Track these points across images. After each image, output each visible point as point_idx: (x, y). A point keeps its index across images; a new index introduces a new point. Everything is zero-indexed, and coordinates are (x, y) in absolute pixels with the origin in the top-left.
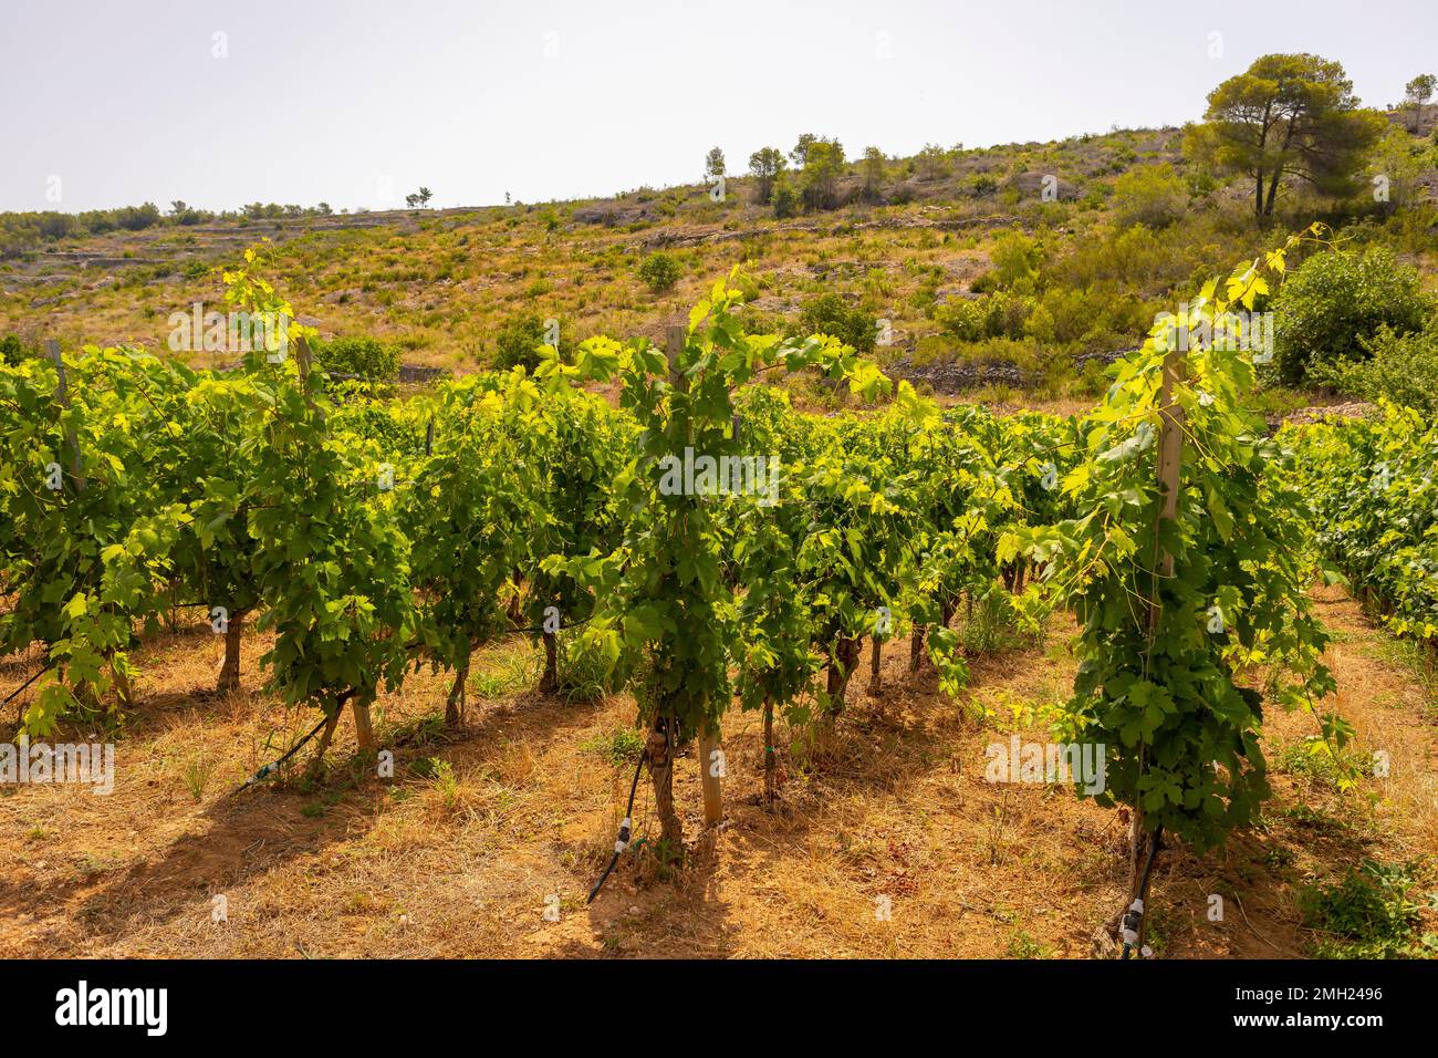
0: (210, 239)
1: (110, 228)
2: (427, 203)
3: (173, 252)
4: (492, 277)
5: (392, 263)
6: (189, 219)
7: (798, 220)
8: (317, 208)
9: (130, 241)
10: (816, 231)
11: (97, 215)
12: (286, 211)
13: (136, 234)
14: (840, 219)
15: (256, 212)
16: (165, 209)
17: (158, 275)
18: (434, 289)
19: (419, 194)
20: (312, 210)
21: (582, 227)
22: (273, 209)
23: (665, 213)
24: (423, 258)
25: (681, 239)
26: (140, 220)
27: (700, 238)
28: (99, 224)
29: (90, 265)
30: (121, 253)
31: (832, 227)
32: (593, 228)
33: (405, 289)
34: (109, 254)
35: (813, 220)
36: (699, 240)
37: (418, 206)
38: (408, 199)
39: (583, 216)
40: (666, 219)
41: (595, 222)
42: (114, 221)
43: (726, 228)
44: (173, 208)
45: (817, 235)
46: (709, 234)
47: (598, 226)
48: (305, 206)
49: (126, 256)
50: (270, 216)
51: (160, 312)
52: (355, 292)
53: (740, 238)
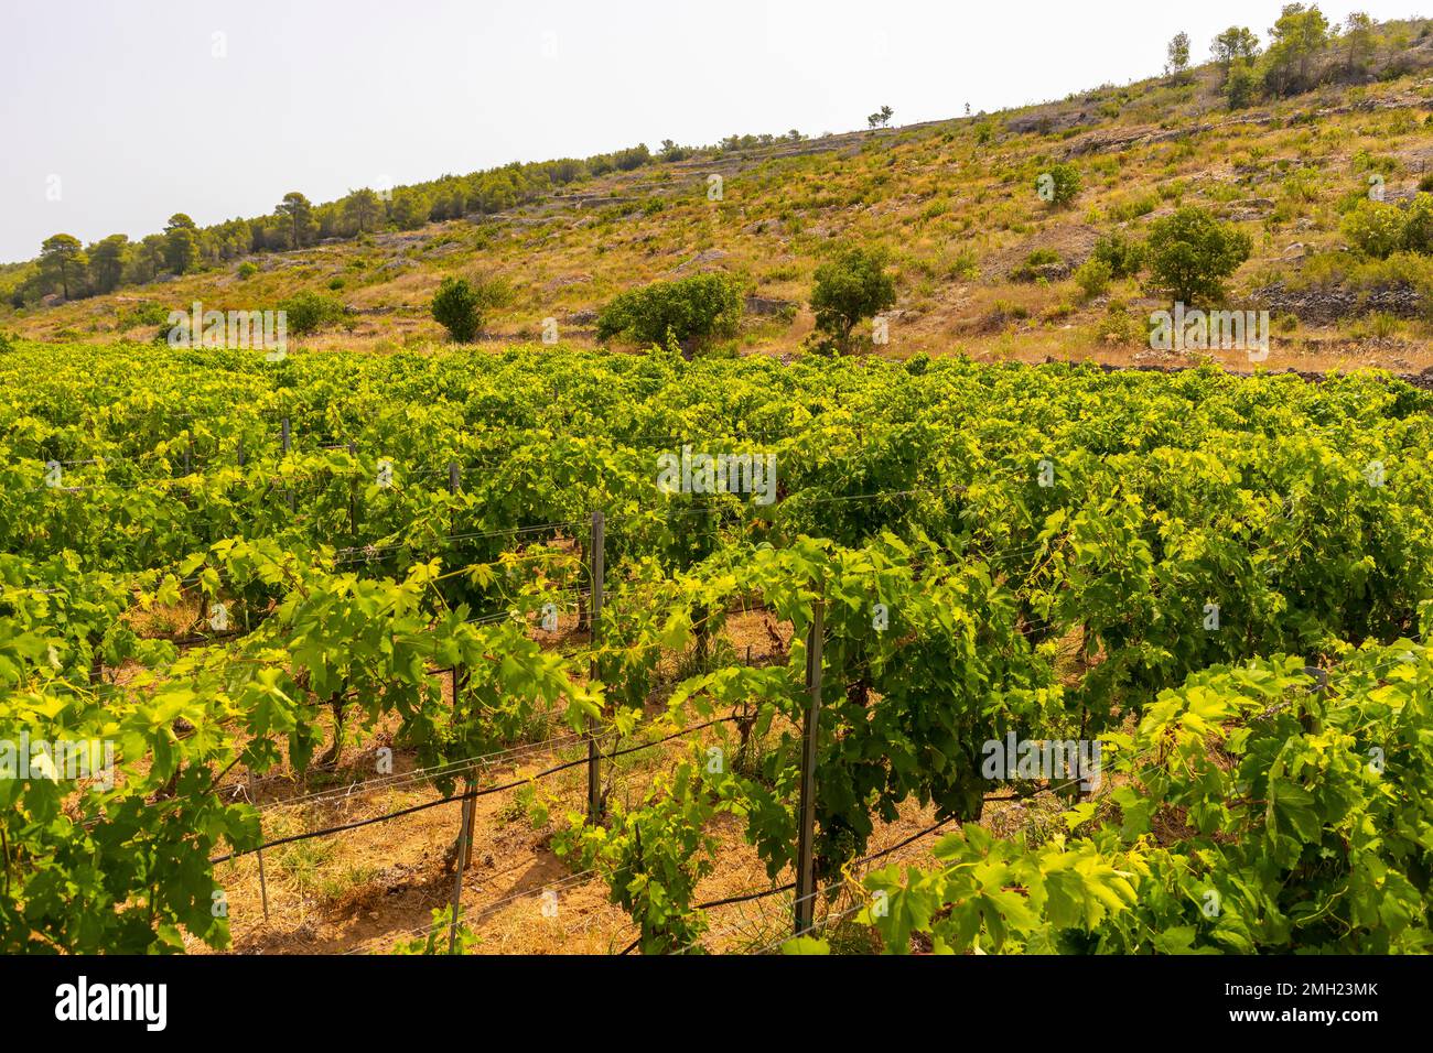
0: (684, 174)
1: (608, 169)
2: (887, 122)
3: (651, 189)
4: (901, 199)
5: (818, 189)
6: (674, 156)
7: (1252, 110)
8: (788, 135)
9: (620, 182)
10: (1267, 122)
11: (599, 159)
12: (760, 141)
13: (628, 174)
14: (1299, 105)
15: (733, 144)
16: (655, 149)
17: (625, 213)
18: (842, 215)
19: (880, 113)
20: (783, 137)
21: (1014, 137)
22: (748, 139)
23: (1107, 114)
24: (847, 183)
25: (1109, 143)
26: (634, 160)
27: (1130, 141)
28: (600, 167)
29: (584, 205)
30: (609, 193)
31: (1290, 116)
32: (1025, 137)
33: (817, 217)
34: (600, 194)
35: (1268, 109)
36: (1128, 144)
37: (880, 125)
38: (870, 119)
39: (1017, 125)
40: (1107, 120)
41: (1029, 130)
42: (612, 163)
43: (1163, 127)
44: (663, 147)
45: (1266, 128)
46: (1142, 135)
47: (1031, 135)
48: (776, 134)
49: (613, 195)
50: (745, 147)
51: (610, 249)
52: (771, 221)
53: (1174, 138)
